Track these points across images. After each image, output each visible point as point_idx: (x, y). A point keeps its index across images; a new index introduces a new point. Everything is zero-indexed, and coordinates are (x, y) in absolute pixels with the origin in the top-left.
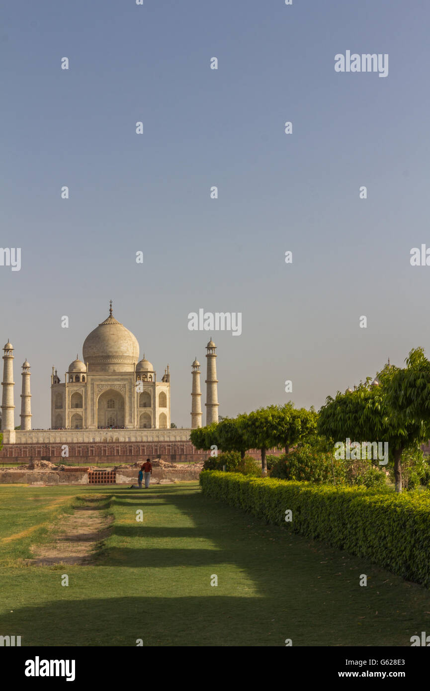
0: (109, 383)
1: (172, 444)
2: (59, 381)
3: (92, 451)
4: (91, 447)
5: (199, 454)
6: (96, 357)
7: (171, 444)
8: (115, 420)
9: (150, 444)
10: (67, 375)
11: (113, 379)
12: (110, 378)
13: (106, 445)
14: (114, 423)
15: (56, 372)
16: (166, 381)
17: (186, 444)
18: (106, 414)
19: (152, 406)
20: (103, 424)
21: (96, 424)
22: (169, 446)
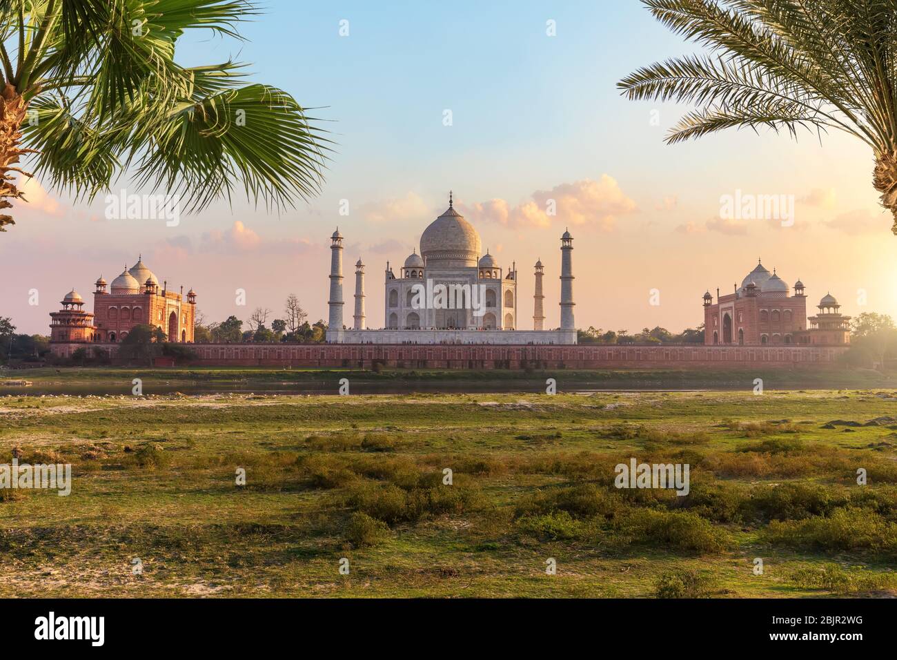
2: (393, 277)
3: (430, 353)
4: (429, 350)
5: (554, 361)
6: (434, 251)
7: (521, 347)
8: (456, 321)
9: (498, 347)
10: (403, 270)
11: (454, 275)
13: (447, 347)
14: (454, 324)
15: (391, 269)
16: (512, 279)
17: (539, 348)
18: (446, 314)
19: (497, 305)
20: (442, 326)
21: (434, 325)
22: (519, 350)
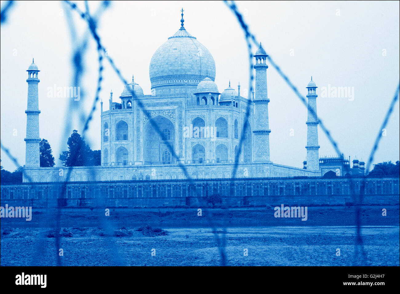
0: (157, 108)
1: (203, 184)
11: (162, 103)
12: (158, 102)
18: (161, 146)
21: (143, 159)
